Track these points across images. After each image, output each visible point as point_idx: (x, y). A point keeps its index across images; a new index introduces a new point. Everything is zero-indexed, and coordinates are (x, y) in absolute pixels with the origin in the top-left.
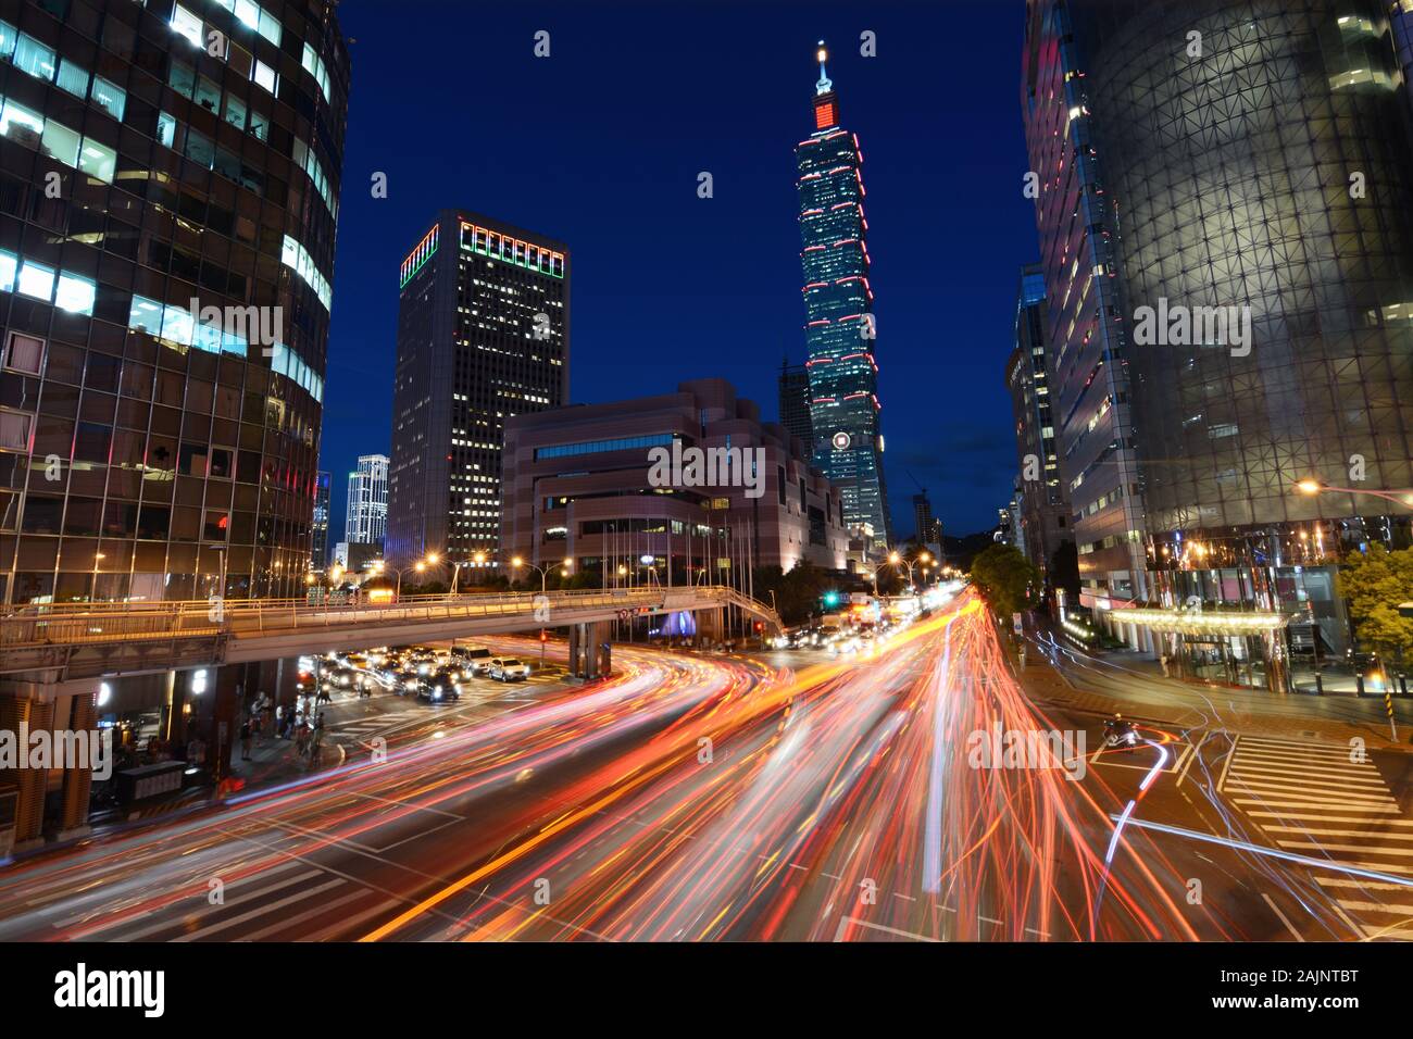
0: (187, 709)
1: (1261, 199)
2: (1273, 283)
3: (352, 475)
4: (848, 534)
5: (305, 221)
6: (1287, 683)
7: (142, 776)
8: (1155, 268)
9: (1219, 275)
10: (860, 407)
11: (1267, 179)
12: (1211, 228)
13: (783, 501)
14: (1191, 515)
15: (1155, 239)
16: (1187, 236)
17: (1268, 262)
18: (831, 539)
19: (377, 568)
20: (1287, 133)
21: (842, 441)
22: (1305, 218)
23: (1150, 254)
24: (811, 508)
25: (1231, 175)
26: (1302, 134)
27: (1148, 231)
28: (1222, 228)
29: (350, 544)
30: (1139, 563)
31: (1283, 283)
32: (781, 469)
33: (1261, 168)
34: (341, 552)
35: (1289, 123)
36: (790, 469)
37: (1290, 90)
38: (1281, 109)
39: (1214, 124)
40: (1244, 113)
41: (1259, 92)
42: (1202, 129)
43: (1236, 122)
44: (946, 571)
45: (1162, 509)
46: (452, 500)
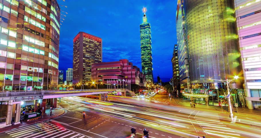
0: (38, 105)
1: (211, 37)
2: (211, 49)
3: (67, 71)
4: (147, 82)
5: (53, 34)
6: (208, 104)
7: (29, 115)
8: (193, 47)
9: (203, 48)
10: (149, 64)
11: (212, 34)
12: (202, 41)
13: (136, 77)
14: (196, 81)
15: (194, 43)
16: (198, 42)
17: (211, 47)
18: (144, 82)
19: (71, 85)
20: (216, 28)
21: (146, 68)
22: (217, 40)
23: (193, 45)
24: (141, 78)
25: (206, 34)
26: (218, 28)
27: (193, 41)
28: (204, 41)
29: (67, 81)
30: (188, 87)
31: (213, 50)
32: (136, 73)
33: (211, 33)
34: (66, 82)
35: (217, 26)
36: (137, 72)
37: (217, 21)
38: (215, 24)
39: (204, 26)
40: (209, 24)
41: (212, 21)
42: (202, 26)
43: (208, 26)
44: (161, 87)
45: (192, 80)
46: (83, 75)
